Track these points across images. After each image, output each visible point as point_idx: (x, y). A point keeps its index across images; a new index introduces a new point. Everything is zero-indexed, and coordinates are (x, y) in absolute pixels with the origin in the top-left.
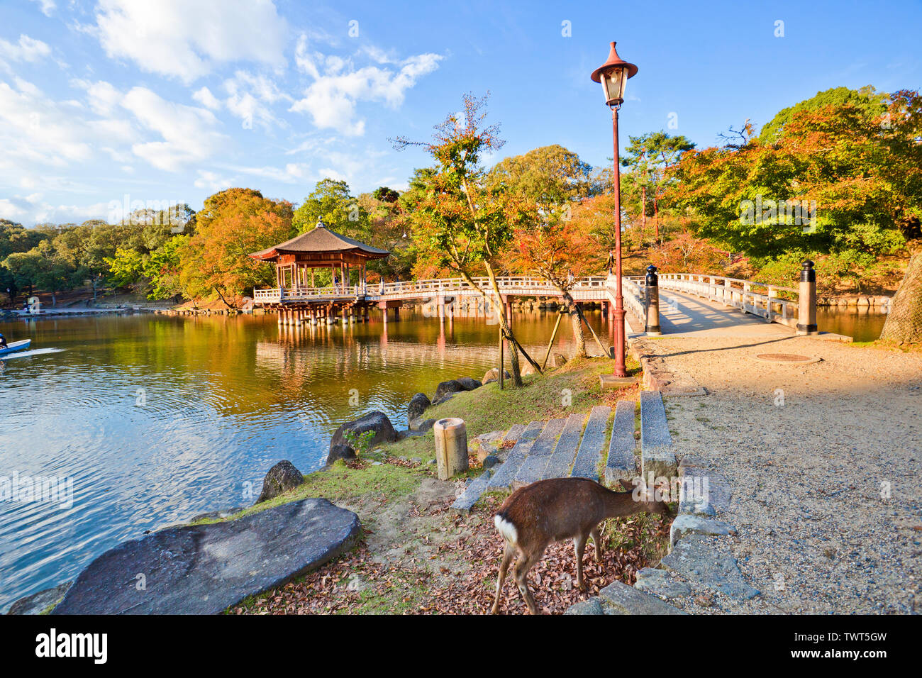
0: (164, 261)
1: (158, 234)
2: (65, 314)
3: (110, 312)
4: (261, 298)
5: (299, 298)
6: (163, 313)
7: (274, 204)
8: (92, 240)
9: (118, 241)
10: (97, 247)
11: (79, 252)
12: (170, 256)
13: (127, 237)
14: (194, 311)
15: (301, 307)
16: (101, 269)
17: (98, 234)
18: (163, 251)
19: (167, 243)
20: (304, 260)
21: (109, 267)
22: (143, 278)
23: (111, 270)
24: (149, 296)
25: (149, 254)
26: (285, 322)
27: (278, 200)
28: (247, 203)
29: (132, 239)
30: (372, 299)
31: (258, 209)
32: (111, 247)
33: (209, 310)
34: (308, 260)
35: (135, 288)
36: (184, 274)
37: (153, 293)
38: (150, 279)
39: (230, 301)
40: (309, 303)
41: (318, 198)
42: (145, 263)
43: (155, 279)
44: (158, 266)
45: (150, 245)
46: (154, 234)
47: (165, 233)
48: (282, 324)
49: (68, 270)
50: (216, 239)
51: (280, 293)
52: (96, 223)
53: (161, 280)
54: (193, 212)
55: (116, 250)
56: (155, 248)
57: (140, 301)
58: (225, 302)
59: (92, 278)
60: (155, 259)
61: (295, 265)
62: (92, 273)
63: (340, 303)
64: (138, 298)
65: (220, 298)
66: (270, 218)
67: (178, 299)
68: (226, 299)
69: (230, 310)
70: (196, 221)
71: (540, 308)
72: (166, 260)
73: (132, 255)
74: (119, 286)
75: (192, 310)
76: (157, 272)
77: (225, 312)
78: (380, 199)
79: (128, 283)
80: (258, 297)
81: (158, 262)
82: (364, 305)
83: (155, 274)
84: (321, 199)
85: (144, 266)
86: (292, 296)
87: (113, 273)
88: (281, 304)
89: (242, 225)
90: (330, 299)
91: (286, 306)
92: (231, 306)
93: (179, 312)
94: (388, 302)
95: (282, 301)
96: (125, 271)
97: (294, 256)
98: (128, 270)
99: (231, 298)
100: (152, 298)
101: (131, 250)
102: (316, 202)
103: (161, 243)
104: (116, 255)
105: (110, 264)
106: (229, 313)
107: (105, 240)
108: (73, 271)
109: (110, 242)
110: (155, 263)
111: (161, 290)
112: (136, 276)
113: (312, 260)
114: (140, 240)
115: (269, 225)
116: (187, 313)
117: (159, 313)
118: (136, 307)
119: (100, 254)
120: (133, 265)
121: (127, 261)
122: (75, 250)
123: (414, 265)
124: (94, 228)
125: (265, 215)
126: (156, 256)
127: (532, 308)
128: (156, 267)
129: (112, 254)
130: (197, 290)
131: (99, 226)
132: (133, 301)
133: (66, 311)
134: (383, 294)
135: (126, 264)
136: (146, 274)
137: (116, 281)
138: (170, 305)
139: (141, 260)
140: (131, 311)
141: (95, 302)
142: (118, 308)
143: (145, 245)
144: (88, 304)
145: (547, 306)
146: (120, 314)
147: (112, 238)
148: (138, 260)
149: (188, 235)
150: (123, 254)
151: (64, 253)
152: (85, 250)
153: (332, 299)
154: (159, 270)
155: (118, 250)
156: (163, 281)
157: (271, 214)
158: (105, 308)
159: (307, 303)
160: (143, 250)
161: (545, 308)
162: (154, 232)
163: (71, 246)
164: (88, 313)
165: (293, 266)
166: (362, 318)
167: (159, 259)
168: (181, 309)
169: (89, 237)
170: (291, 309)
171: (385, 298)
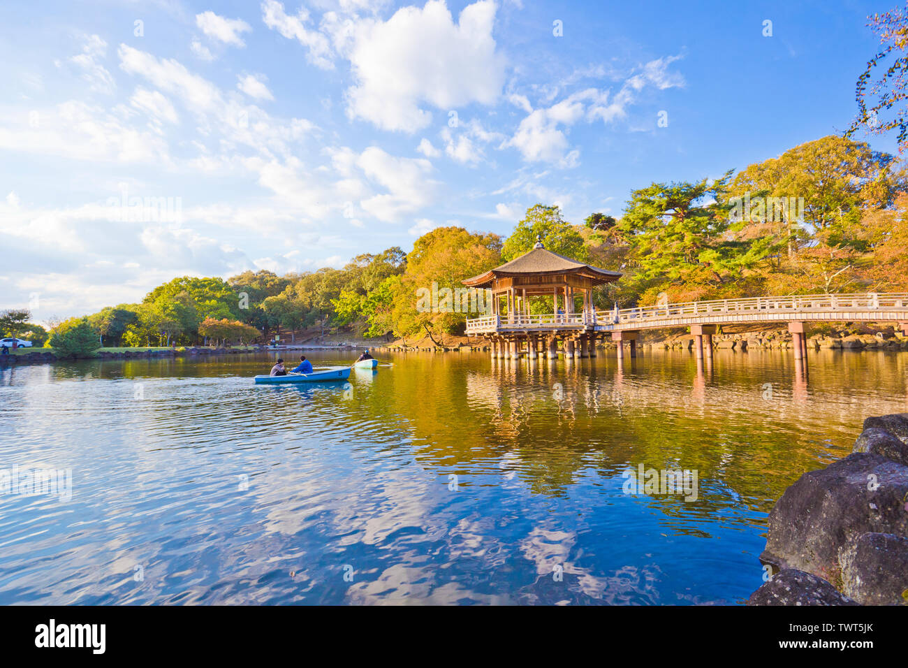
0: (379, 300)
1: (374, 276)
2: (300, 349)
3: (333, 349)
4: (474, 327)
5: (517, 326)
6: (376, 350)
7: (481, 238)
8: (323, 284)
9: (343, 283)
10: (327, 290)
11: (314, 295)
12: (384, 295)
13: (349, 280)
14: (404, 348)
15: (519, 338)
16: (328, 310)
17: (327, 278)
18: (379, 291)
19: (381, 283)
20: (522, 284)
21: (335, 308)
22: (360, 318)
23: (336, 311)
24: (365, 334)
25: (366, 295)
26: (499, 355)
27: (485, 233)
28: (456, 237)
29: (353, 282)
30: (603, 329)
31: (466, 243)
32: (337, 289)
33: (417, 347)
34: (527, 284)
35: (354, 327)
36: (396, 311)
37: (368, 331)
38: (366, 318)
39: (437, 338)
40: (529, 333)
41: (529, 225)
42: (363, 302)
43: (371, 318)
44: (374, 305)
45: (367, 286)
46: (371, 276)
47: (380, 275)
48: (496, 358)
49: (305, 311)
50: (426, 274)
51: (496, 321)
52: (326, 270)
53: (376, 318)
54: (404, 254)
55: (340, 291)
56: (371, 289)
57: (358, 339)
58: (433, 340)
59: (321, 319)
60: (371, 298)
61: (512, 289)
62: (321, 314)
63: (564, 333)
64: (357, 336)
65: (427, 336)
66: (479, 250)
67: (389, 337)
68: (433, 336)
69: (437, 348)
70: (407, 262)
71: (833, 348)
72: (380, 299)
73: (352, 297)
74: (341, 325)
75: (401, 347)
76: (372, 311)
77: (433, 350)
78: (592, 227)
79: (348, 322)
80: (471, 328)
81: (373, 301)
82: (592, 335)
83: (371, 313)
84: (532, 227)
85: (362, 307)
86: (510, 324)
87: (338, 313)
88: (497, 334)
89: (451, 259)
90: (552, 328)
91: (503, 337)
92: (438, 344)
93: (390, 349)
94: (623, 332)
95: (498, 330)
96: (346, 311)
97: (511, 279)
98: (349, 310)
99: (438, 336)
100: (368, 336)
101: (352, 292)
102: (526, 229)
103: (377, 284)
104: (341, 296)
105: (335, 305)
106: (436, 350)
107: (333, 283)
108: (308, 312)
109: (337, 285)
110: (371, 302)
111: (375, 328)
112: (355, 315)
113: (531, 284)
114: (360, 283)
115: (477, 257)
116: (397, 350)
117: (373, 350)
118: (354, 345)
119: (329, 296)
120: (353, 305)
121: (348, 302)
122: (310, 294)
123: (642, 296)
124: (325, 273)
125: (474, 247)
126: (372, 296)
127: (818, 348)
128: (372, 306)
129: (337, 296)
130: (407, 326)
131: (329, 272)
132: (351, 340)
133: (301, 347)
134: (617, 322)
135: (347, 305)
136: (363, 314)
137: (339, 321)
138: (382, 343)
139: (359, 301)
140: (350, 348)
141: (322, 340)
142: (339, 345)
143: (364, 287)
144: (317, 342)
145: (845, 346)
146: (341, 351)
147: (337, 282)
148: (358, 300)
149: (400, 275)
150: (346, 296)
151: (302, 297)
152: (317, 293)
153: (556, 328)
154: (374, 309)
155: (342, 292)
156: (378, 319)
157: (480, 246)
158: (329, 346)
159: (526, 332)
160: (362, 292)
161: (842, 348)
162: (371, 274)
163: (308, 290)
164: (316, 349)
165: (510, 291)
166: (588, 354)
167: (374, 298)
168: (392, 346)
169: (321, 281)
170: (508, 340)
171: (619, 328)
